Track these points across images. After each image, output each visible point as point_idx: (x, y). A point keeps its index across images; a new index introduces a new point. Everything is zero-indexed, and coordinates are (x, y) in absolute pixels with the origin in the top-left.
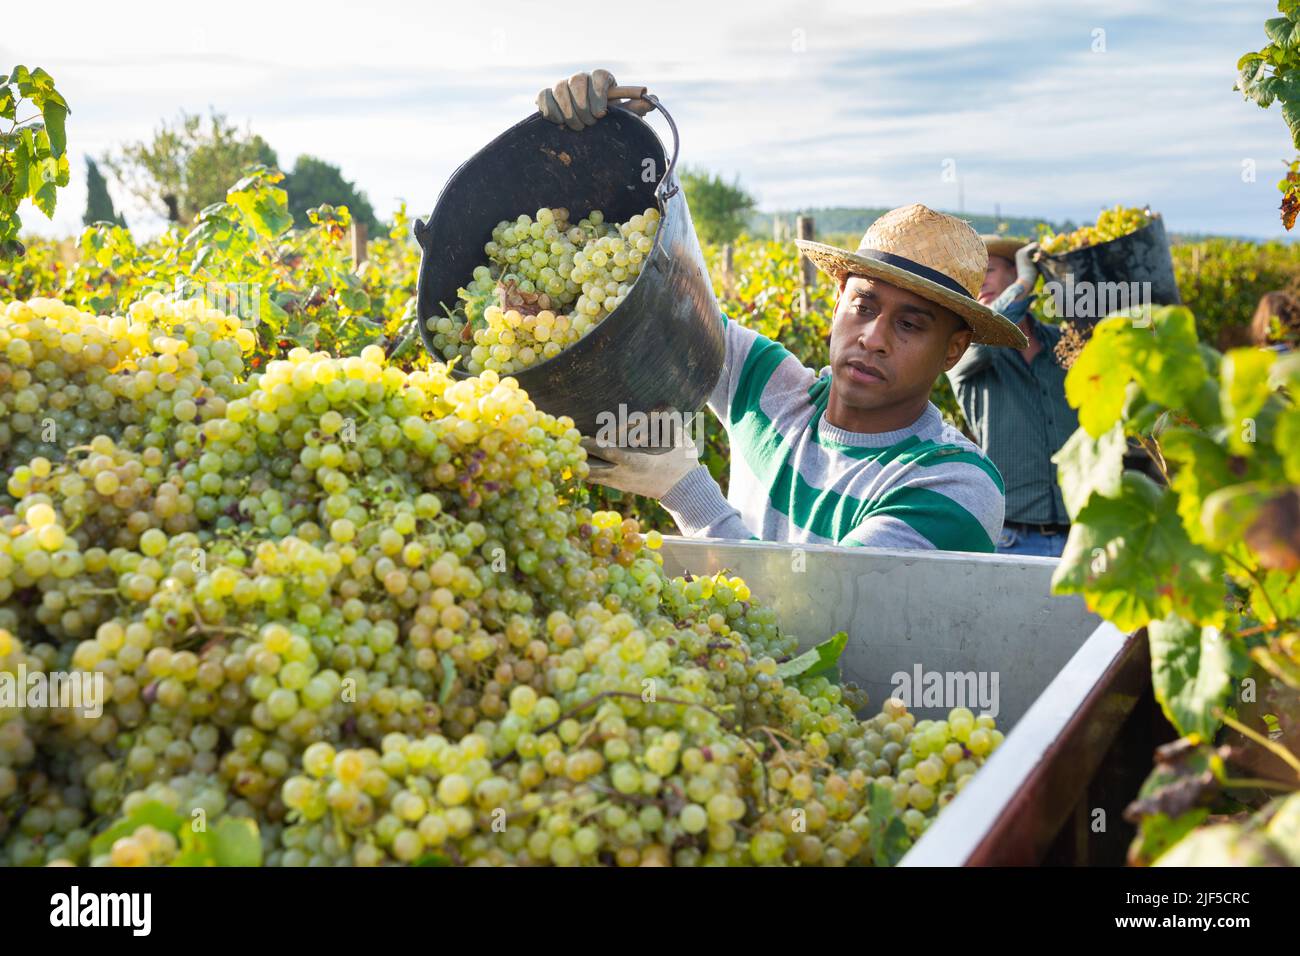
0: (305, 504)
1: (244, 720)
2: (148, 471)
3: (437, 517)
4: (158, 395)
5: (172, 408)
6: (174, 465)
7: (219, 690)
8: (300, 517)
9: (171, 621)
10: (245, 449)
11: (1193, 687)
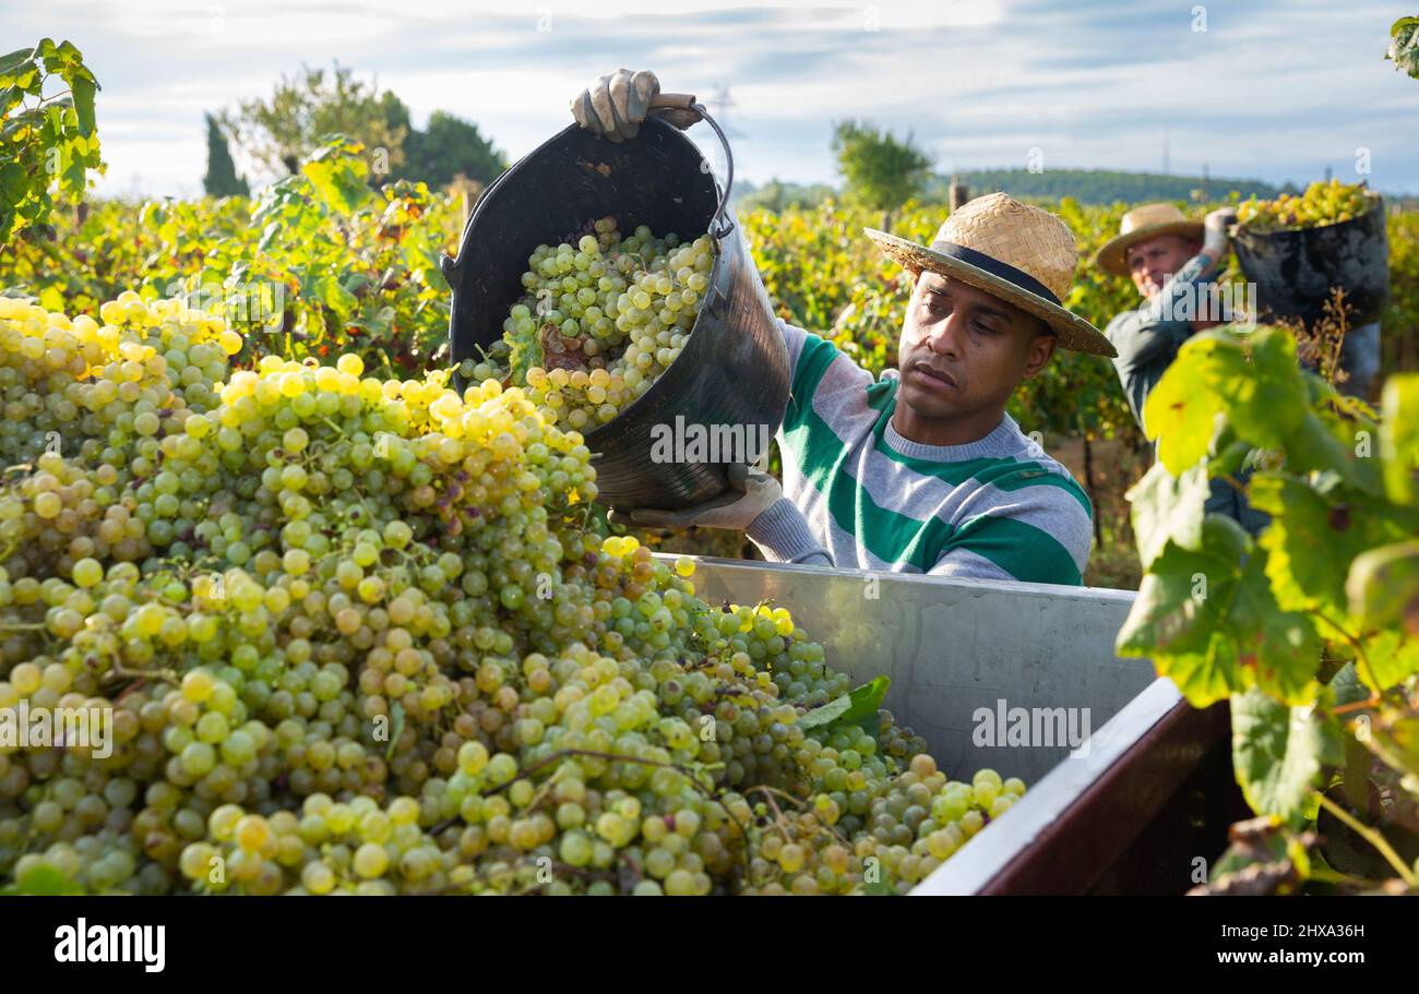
0: (268, 529)
1: (159, 775)
2: (100, 491)
3: (408, 548)
4: (119, 405)
5: (133, 421)
6: (130, 484)
7: (135, 740)
8: (260, 544)
9: (92, 663)
10: (205, 467)
11: (1279, 770)
